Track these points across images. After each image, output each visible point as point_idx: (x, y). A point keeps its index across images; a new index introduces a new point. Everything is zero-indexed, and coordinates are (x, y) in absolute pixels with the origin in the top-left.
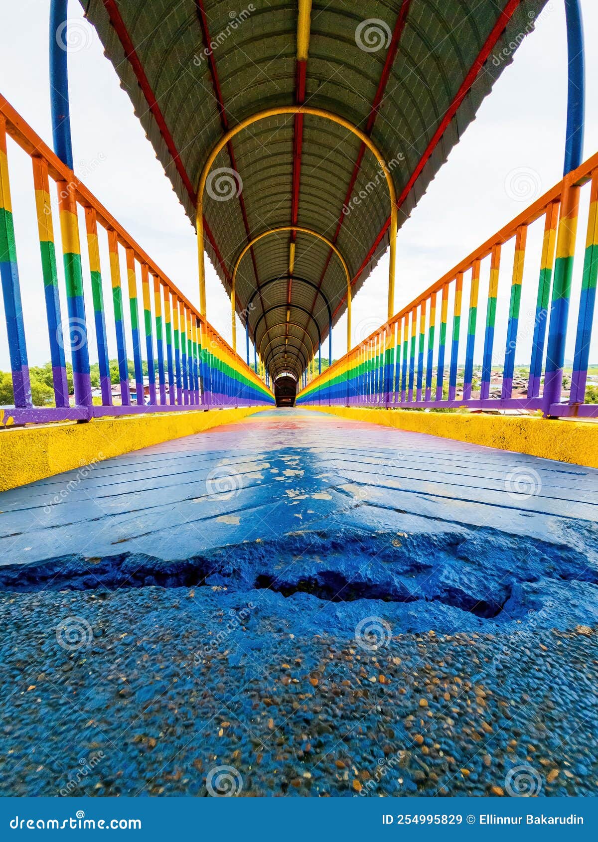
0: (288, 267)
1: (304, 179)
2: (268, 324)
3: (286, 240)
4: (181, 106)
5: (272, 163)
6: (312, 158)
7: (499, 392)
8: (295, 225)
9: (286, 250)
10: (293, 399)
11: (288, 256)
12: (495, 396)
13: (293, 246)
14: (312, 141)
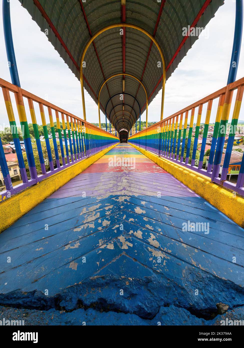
0: (122, 89)
1: (127, 54)
2: (115, 111)
3: (121, 79)
4: (70, 30)
5: (113, 48)
6: (130, 45)
7: (212, 135)
8: (124, 73)
9: (121, 82)
10: (127, 139)
11: (122, 85)
12: (210, 137)
13: (124, 82)
14: (130, 38)
